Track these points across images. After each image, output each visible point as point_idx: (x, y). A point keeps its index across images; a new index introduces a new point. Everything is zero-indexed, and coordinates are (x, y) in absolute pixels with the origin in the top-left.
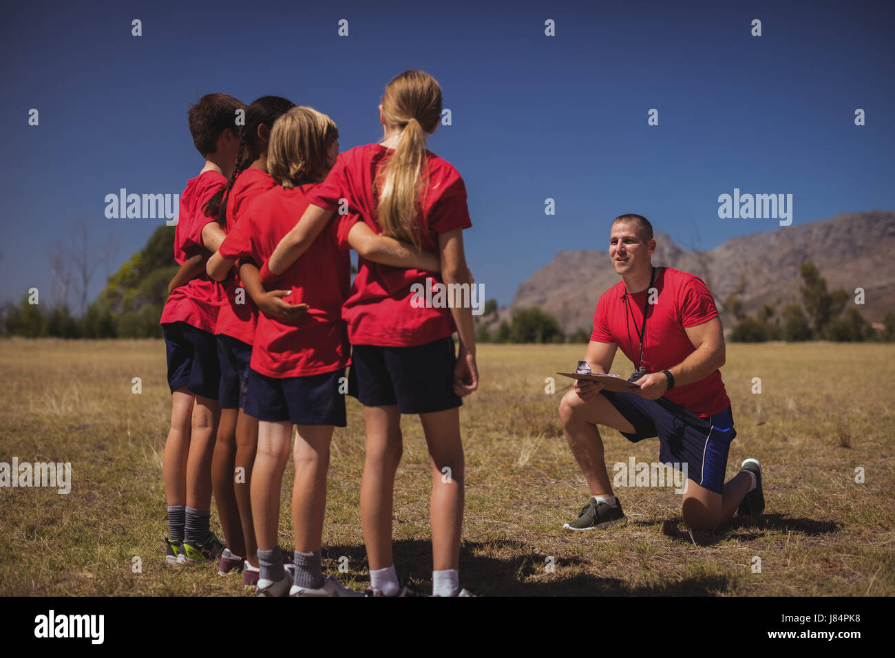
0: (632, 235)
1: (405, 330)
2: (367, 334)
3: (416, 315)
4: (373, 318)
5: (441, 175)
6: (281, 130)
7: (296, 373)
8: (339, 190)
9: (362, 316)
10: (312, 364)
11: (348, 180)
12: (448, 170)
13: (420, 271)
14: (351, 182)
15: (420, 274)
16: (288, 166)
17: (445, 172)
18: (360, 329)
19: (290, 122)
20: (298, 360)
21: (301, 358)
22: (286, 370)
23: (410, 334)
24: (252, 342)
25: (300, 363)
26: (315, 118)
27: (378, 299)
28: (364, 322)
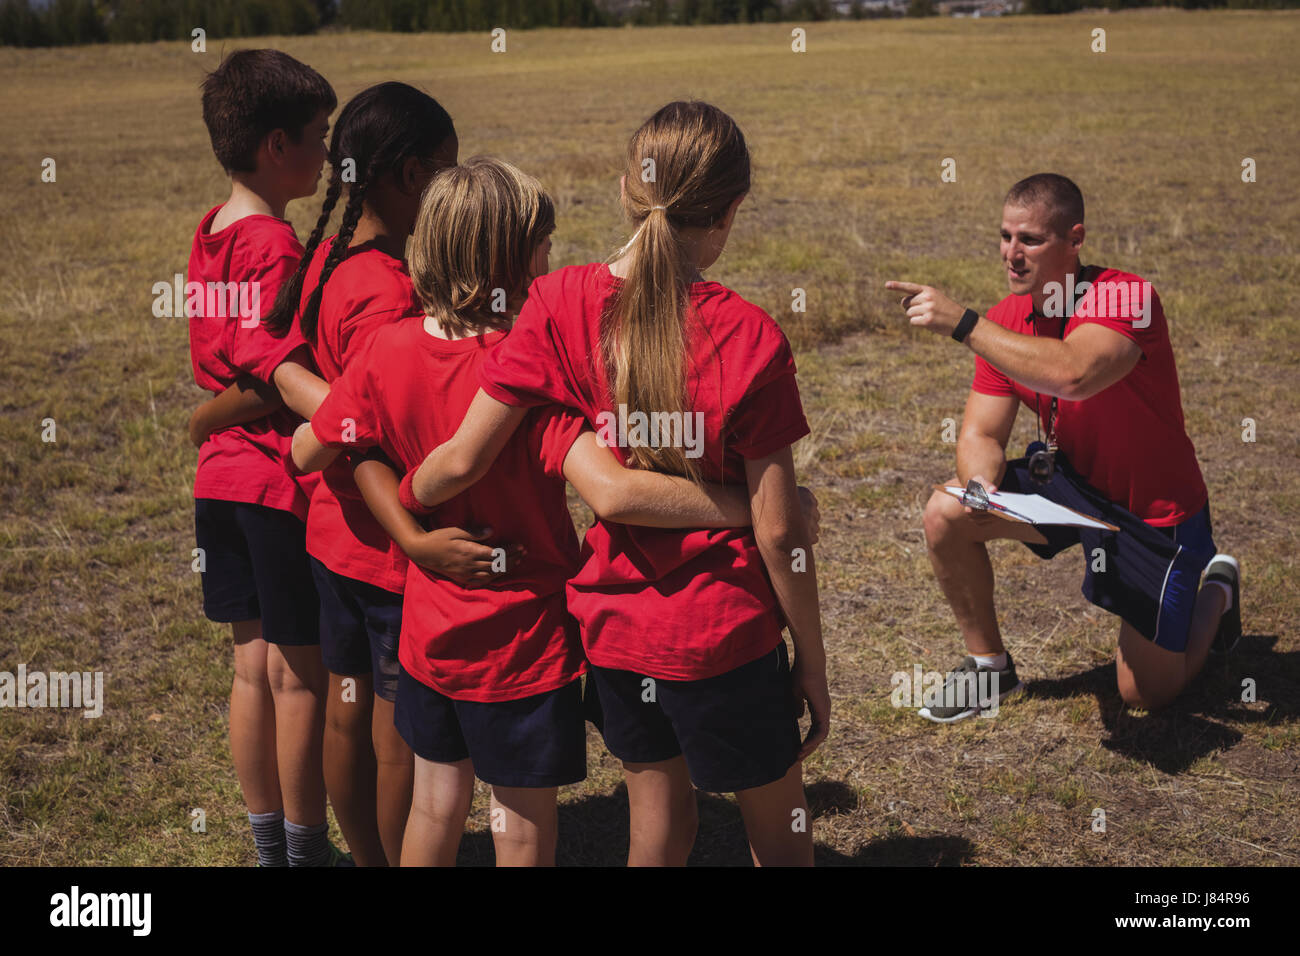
0: (1035, 230)
1: (693, 651)
2: (618, 650)
3: (711, 623)
4: (628, 621)
5: (742, 341)
6: (444, 205)
7: (481, 694)
8: (539, 368)
9: (605, 615)
10: (509, 679)
11: (555, 347)
12: (757, 327)
13: (714, 531)
14: (561, 352)
15: (716, 539)
16: (448, 281)
17: (750, 335)
18: (603, 640)
19: (464, 192)
20: (483, 673)
21: (487, 669)
22: (463, 687)
23: (700, 659)
24: (402, 588)
25: (487, 678)
26: (516, 192)
27: (633, 588)
28: (609, 628)
